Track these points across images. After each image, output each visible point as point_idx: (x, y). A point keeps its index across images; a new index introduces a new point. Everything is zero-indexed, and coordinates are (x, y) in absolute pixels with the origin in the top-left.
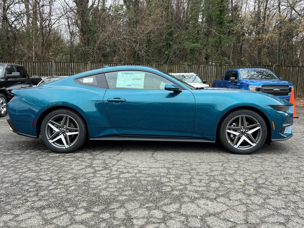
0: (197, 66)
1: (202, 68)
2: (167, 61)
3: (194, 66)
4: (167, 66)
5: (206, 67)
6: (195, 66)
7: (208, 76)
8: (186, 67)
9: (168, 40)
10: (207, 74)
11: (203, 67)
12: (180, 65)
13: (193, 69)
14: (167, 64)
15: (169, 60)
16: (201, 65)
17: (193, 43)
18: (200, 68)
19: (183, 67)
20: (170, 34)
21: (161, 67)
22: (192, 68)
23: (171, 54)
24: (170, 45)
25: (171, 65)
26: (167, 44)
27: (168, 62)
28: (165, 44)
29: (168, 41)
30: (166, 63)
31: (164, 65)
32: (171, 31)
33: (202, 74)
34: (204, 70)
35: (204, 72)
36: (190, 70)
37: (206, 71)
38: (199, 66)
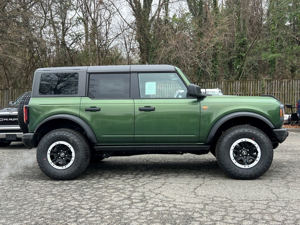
0: (279, 81)
1: (286, 84)
2: (240, 76)
3: (274, 81)
4: (239, 83)
5: (291, 82)
6: (276, 81)
7: (293, 93)
8: (264, 83)
9: (239, 51)
10: (292, 91)
11: (286, 82)
12: (256, 81)
13: (274, 85)
14: (239, 80)
15: (241, 75)
16: (284, 80)
17: (273, 53)
18: (283, 84)
19: (260, 84)
20: (243, 45)
21: (232, 84)
22: (272, 84)
23: (243, 68)
24: (242, 57)
25: (244, 82)
26: (239, 57)
27: (240, 78)
28: (235, 57)
29: (239, 53)
30: (237, 79)
31: (235, 82)
32: (244, 41)
33: (286, 90)
34: (289, 86)
35: (289, 89)
36: (270, 87)
37: (291, 86)
38: (281, 81)
